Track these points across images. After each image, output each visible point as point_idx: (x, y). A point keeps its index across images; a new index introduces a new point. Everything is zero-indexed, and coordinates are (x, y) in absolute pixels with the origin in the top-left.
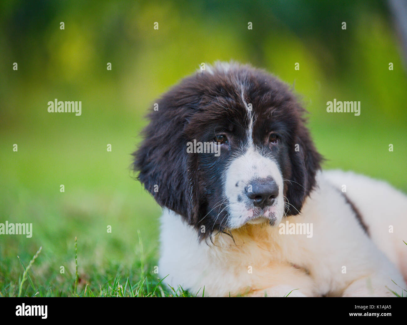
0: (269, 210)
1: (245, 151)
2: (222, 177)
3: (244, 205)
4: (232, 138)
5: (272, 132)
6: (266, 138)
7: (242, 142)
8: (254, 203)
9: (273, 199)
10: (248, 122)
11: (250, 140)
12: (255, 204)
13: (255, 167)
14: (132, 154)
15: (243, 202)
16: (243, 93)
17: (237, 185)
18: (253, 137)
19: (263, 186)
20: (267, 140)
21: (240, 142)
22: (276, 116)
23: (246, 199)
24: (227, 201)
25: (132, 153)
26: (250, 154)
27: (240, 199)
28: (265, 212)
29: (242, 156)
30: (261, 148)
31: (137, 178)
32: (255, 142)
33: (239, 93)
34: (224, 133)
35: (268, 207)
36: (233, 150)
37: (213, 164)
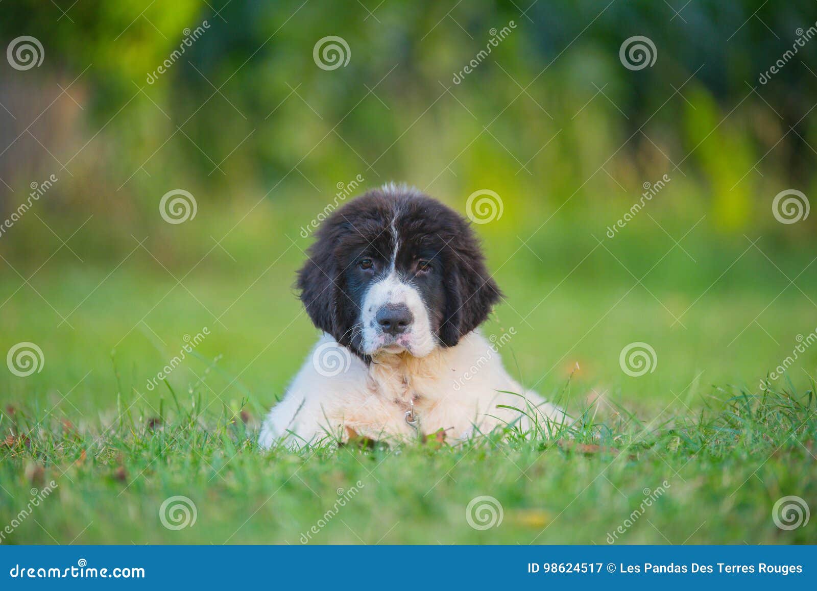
0: (401, 338)
1: (386, 276)
2: (362, 301)
3: (375, 331)
4: (377, 264)
5: (421, 260)
6: (414, 264)
7: (385, 267)
8: (383, 328)
9: (404, 327)
10: (393, 247)
11: (393, 266)
12: (385, 331)
13: (390, 293)
14: (298, 272)
15: (374, 327)
16: (395, 218)
17: (370, 310)
18: (396, 263)
19: (392, 311)
20: (415, 267)
21: (382, 268)
22: (427, 244)
23: (376, 325)
24: (362, 324)
25: (296, 270)
26: (390, 279)
27: (372, 325)
28: (397, 339)
29: (382, 281)
30: (403, 274)
31: (300, 296)
32: (397, 268)
33: (391, 218)
34: (369, 258)
35: (400, 335)
36: (376, 274)
37: (358, 288)
